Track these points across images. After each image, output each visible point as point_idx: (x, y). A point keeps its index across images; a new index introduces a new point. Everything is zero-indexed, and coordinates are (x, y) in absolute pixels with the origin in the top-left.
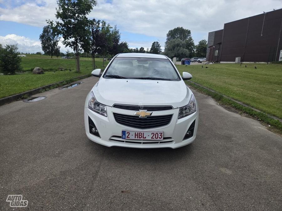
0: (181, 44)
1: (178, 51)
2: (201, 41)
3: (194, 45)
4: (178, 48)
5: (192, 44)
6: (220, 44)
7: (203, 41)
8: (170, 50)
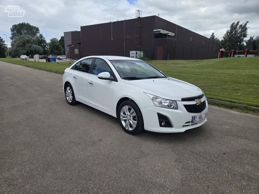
0: (32, 41)
1: (30, 47)
2: (52, 39)
3: (46, 43)
4: (30, 44)
5: (44, 41)
6: (80, 44)
7: (54, 39)
8: (19, 46)
